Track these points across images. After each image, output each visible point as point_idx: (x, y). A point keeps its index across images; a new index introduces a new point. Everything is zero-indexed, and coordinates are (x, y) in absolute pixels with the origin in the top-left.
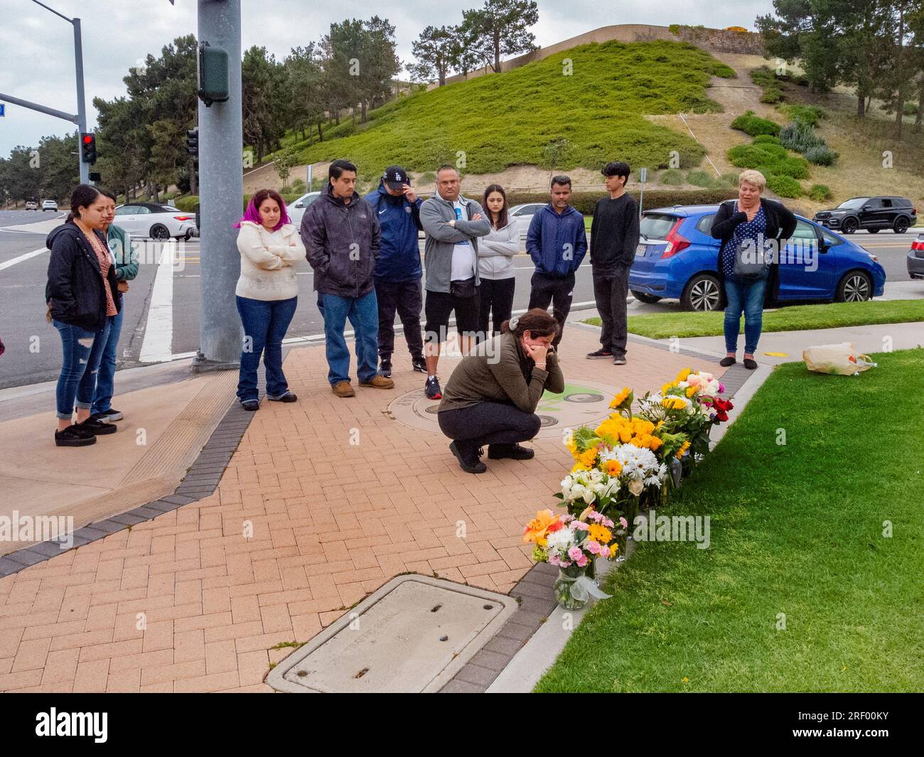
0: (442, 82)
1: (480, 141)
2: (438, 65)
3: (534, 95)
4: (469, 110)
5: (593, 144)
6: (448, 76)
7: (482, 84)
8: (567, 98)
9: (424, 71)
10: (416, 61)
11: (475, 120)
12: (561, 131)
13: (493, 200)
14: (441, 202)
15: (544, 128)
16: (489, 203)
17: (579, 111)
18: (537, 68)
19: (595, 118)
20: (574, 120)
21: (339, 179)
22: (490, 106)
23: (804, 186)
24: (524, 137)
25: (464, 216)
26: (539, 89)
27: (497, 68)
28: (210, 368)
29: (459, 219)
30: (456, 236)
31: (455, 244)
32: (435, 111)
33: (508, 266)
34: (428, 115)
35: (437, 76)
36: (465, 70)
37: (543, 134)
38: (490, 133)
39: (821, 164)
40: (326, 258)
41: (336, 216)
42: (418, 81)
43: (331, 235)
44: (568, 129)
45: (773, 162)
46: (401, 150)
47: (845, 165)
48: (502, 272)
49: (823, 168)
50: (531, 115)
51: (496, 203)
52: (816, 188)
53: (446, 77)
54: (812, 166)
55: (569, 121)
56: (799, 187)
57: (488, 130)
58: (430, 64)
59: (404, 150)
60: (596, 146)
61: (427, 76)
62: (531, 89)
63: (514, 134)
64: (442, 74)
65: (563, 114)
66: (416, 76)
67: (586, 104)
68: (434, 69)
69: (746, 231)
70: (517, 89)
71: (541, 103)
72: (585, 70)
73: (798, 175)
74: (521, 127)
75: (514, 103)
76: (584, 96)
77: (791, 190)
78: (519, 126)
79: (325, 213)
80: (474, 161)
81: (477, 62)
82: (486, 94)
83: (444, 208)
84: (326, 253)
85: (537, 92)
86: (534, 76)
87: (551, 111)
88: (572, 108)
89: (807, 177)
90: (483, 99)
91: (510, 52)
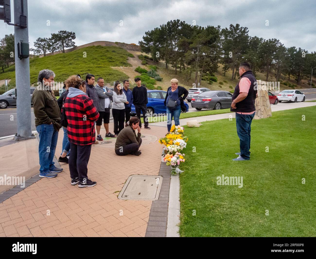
0: (45, 55)
1: (62, 73)
2: (43, 50)
3: (77, 60)
4: (56, 64)
5: (97, 74)
6: (47, 53)
7: (60, 56)
8: (87, 61)
9: (38, 51)
10: (35, 48)
11: (58, 67)
12: (87, 71)
15: (82, 70)
17: (92, 65)
18: (77, 52)
19: (97, 67)
20: (91, 68)
22: (63, 63)
23: (155, 87)
24: (75, 72)
25: (106, 91)
26: (79, 58)
27: (64, 51)
28: (23, 139)
30: (105, 96)
31: (105, 98)
32: (45, 64)
34: (42, 65)
35: (43, 53)
36: (53, 51)
37: (81, 71)
38: (65, 71)
39: (159, 81)
42: (36, 54)
44: (89, 70)
45: (147, 80)
46: (34, 76)
47: (164, 81)
48: (123, 107)
49: (159, 82)
50: (77, 66)
52: (158, 87)
53: (46, 53)
54: (156, 81)
55: (89, 68)
56: (154, 87)
57: (64, 70)
58: (40, 49)
59: (36, 76)
60: (98, 75)
61: (40, 53)
62: (76, 58)
63: (72, 71)
64: (45, 52)
65: (87, 66)
66: (36, 53)
67: (93, 63)
68: (42, 51)
69: (172, 94)
70: (71, 58)
71: (80, 62)
72: (92, 53)
73: (153, 84)
74: (74, 69)
75: (71, 62)
76: (93, 61)
77: (152, 88)
78: (73, 69)
80: (60, 79)
81: (56, 49)
82: (61, 59)
85: (78, 59)
86: (76, 54)
87: (83, 65)
88: (90, 64)
89: (155, 84)
90: (60, 60)
91: (67, 47)
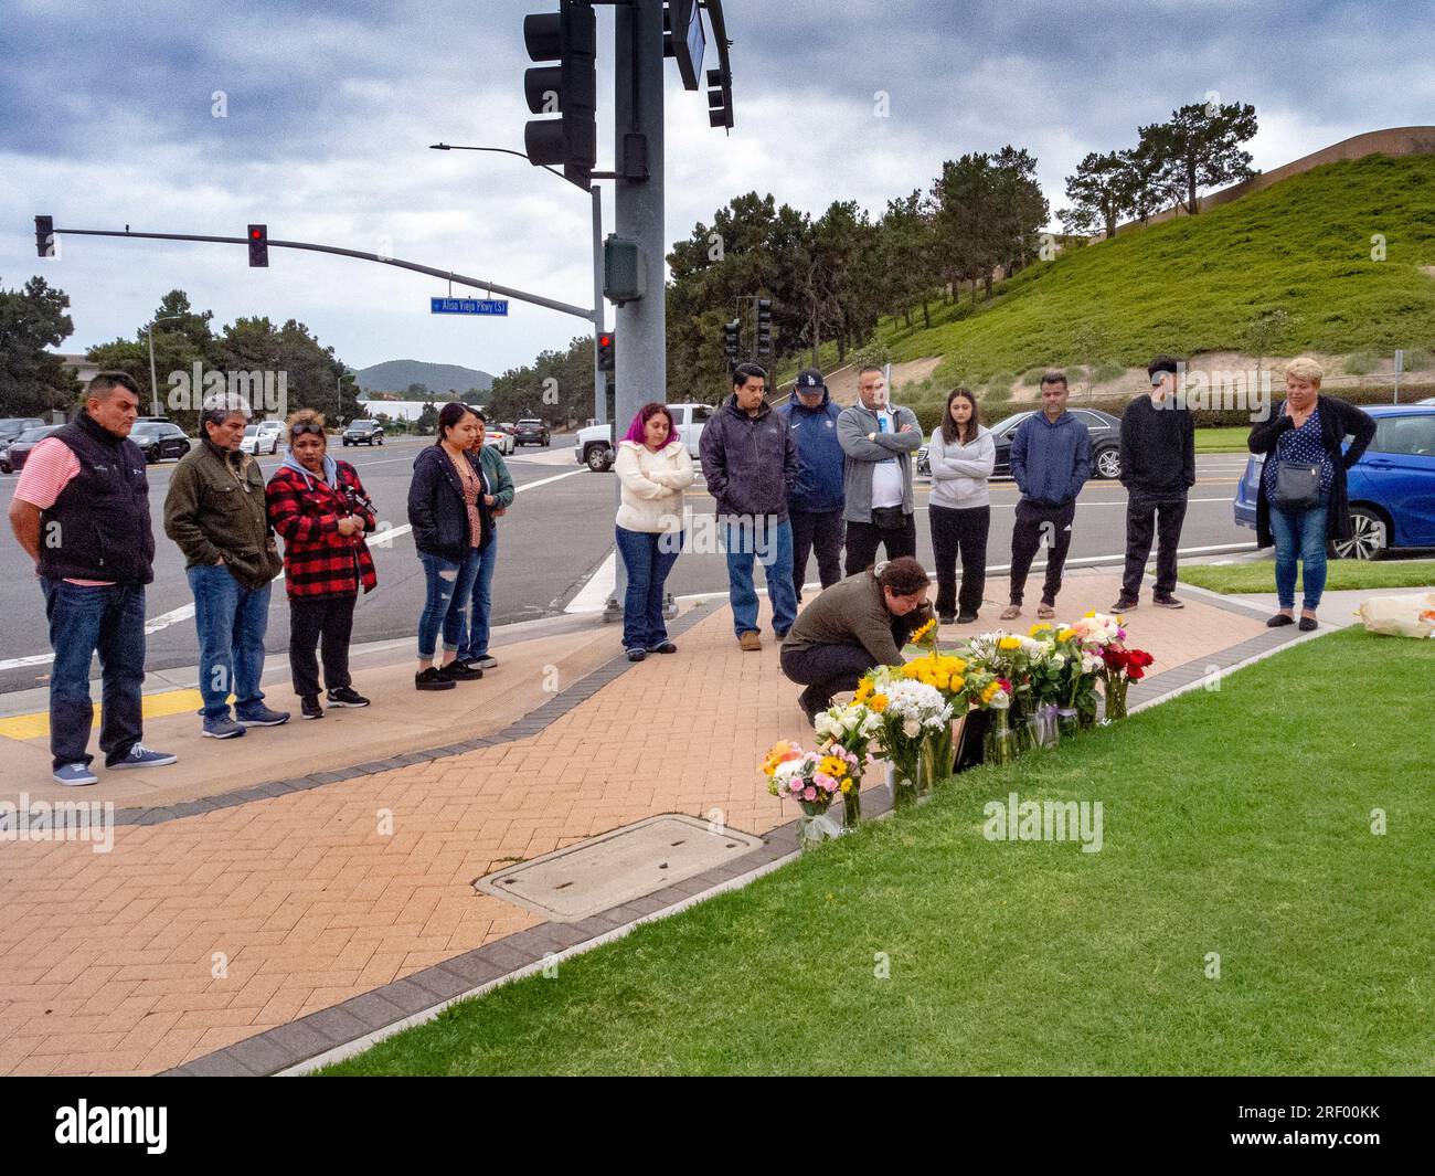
0: (1111, 231)
1: (1152, 319)
2: (1104, 208)
3: (1243, 245)
4: (1141, 273)
5: (1332, 314)
6: (1119, 223)
7: (1165, 232)
8: (1295, 247)
9: (1083, 218)
10: (1072, 205)
11: (1146, 288)
12: (1281, 297)
13: (957, 407)
14: (863, 411)
15: (1254, 294)
16: (953, 410)
17: (1314, 266)
18: (1250, 204)
19: (1338, 274)
20: (1304, 280)
21: (745, 387)
22: (1173, 265)
24: (1221, 309)
25: (889, 428)
26: (1250, 235)
27: (1193, 207)
29: (884, 431)
30: (876, 452)
31: (876, 461)
32: (1091, 277)
33: (977, 491)
34: (1080, 284)
35: (1103, 225)
36: (1143, 213)
37: (1252, 303)
38: (1169, 305)
40: (724, 481)
41: (739, 431)
42: (1075, 233)
43: (729, 453)
44: (1292, 293)
46: (1034, 336)
48: (969, 499)
50: (1235, 275)
51: (961, 411)
53: (1117, 226)
55: (1296, 282)
57: (1166, 301)
58: (1093, 208)
59: (1038, 336)
60: (1336, 318)
61: (1088, 225)
62: (1240, 236)
63: (1207, 305)
64: (1110, 222)
65: (1288, 271)
66: (1072, 226)
67: (1323, 255)
68: (1099, 215)
69: (1293, 442)
70: (1217, 237)
71: (1254, 256)
72: (1327, 202)
74: (1218, 294)
75: (1210, 259)
76: (1321, 243)
78: (1213, 294)
79: (724, 427)
80: (1141, 349)
81: (1161, 201)
82: (1169, 247)
83: (864, 418)
84: (725, 474)
85: (1248, 240)
86: (1246, 216)
87: (1266, 268)
88: (1303, 261)
90: (1163, 255)
91: (1212, 183)
